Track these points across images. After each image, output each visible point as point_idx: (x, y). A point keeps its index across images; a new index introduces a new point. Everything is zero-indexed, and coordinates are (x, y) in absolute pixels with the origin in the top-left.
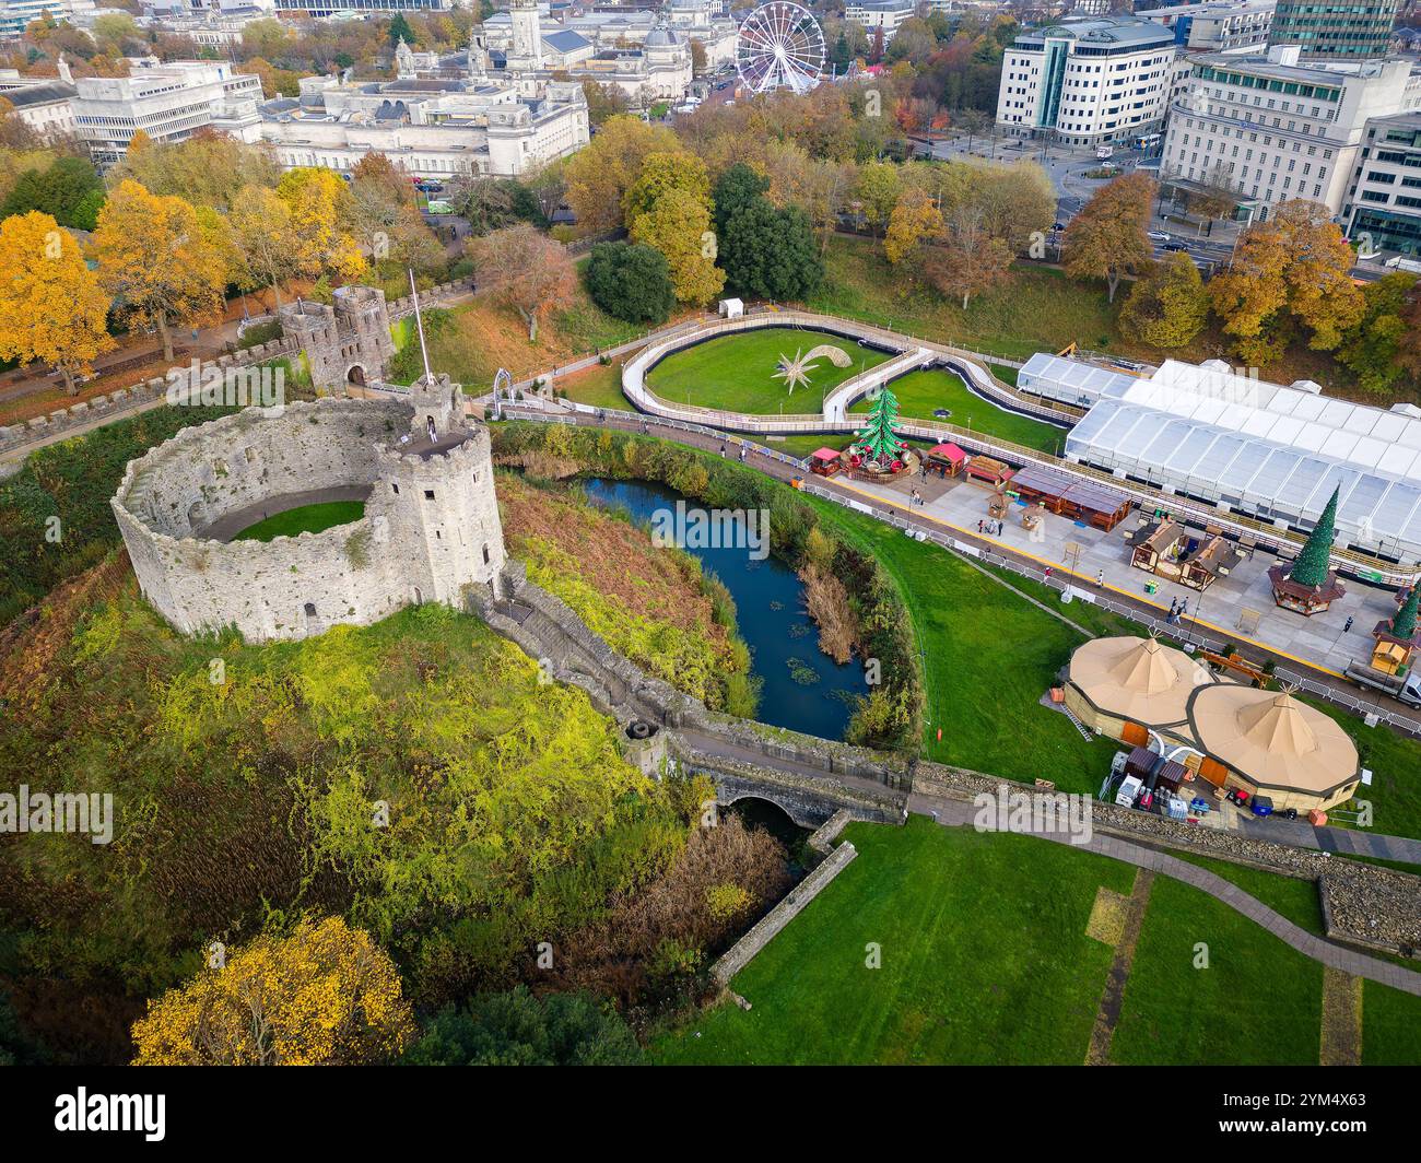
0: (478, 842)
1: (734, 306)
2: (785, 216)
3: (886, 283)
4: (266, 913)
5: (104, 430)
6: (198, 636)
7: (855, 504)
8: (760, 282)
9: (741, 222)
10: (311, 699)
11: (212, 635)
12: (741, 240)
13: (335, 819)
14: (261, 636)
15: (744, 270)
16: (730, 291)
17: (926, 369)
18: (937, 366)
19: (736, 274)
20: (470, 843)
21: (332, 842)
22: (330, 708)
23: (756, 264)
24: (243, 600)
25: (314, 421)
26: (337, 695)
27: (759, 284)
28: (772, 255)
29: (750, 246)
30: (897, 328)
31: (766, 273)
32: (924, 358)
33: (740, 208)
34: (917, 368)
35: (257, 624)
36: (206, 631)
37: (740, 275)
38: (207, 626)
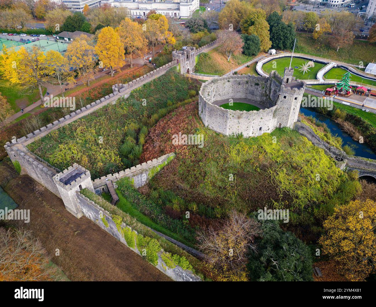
0: (314, 186)
1: (274, 51)
2: (289, 26)
3: (313, 45)
4: (274, 203)
5: (144, 85)
6: (230, 136)
7: (344, 103)
8: (282, 45)
9: (277, 28)
10: (268, 151)
11: (234, 136)
12: (277, 33)
13: (282, 181)
14: (248, 136)
15: (277, 41)
16: (273, 47)
17: (336, 67)
18: (338, 67)
19: (274, 42)
20: (312, 186)
21: (283, 186)
22: (273, 153)
23: (281, 39)
24: (247, 126)
25: (229, 81)
26: (273, 150)
27: (281, 45)
28: (287, 37)
29: (280, 34)
30: (324, 57)
31: (284, 42)
32: (335, 65)
33: (276, 24)
34: (334, 67)
35: (248, 133)
36: (232, 134)
37: (275, 43)
38: (233, 133)
